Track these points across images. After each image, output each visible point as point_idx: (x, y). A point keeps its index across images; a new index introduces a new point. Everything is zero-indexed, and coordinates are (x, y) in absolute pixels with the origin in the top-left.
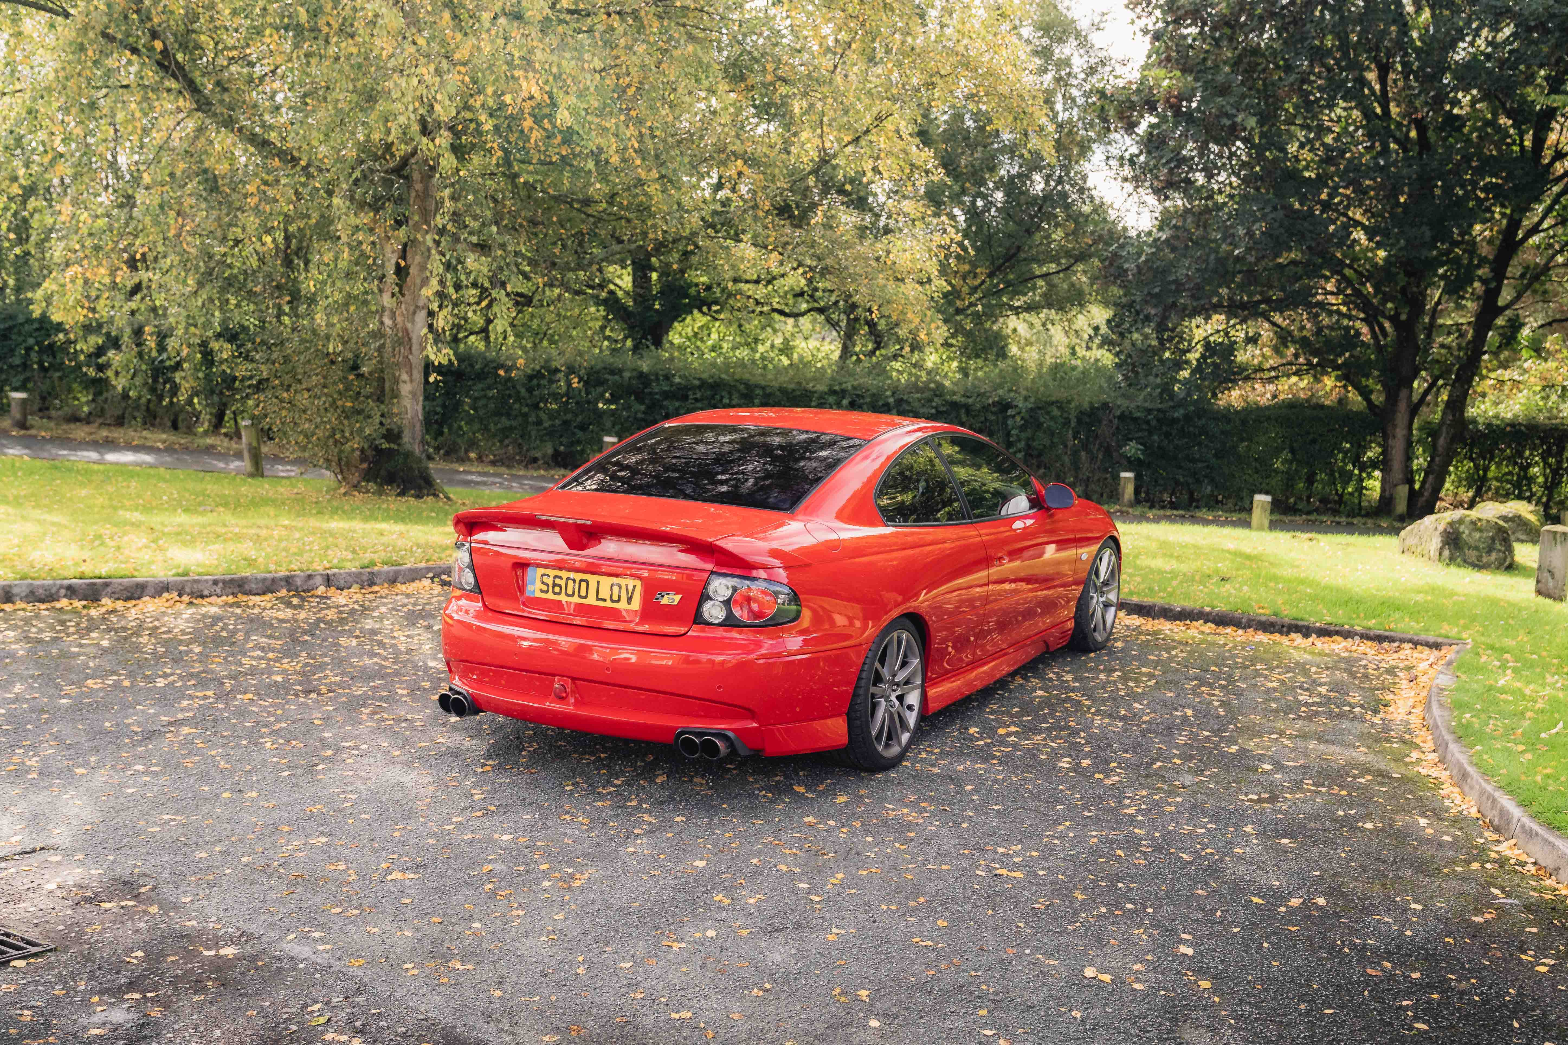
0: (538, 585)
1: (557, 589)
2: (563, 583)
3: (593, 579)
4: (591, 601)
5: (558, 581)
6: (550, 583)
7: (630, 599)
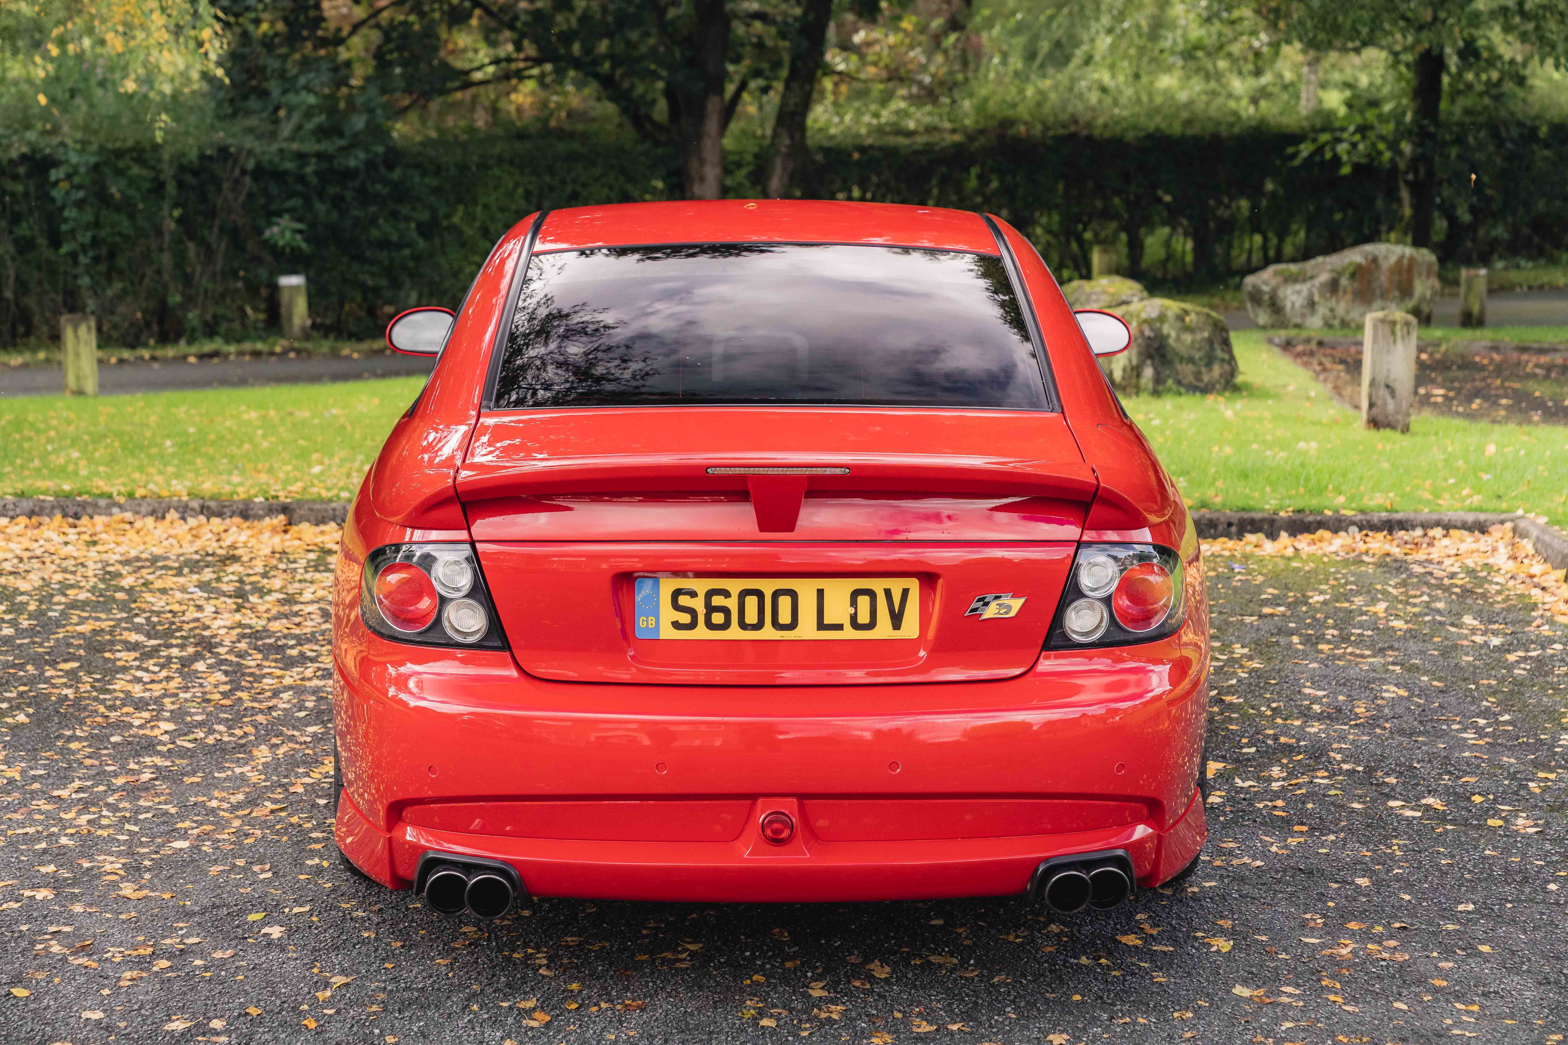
0: (668, 614)
1: (718, 618)
2: (732, 604)
3: (806, 589)
4: (807, 630)
5: (717, 601)
6: (698, 604)
7: (897, 620)
